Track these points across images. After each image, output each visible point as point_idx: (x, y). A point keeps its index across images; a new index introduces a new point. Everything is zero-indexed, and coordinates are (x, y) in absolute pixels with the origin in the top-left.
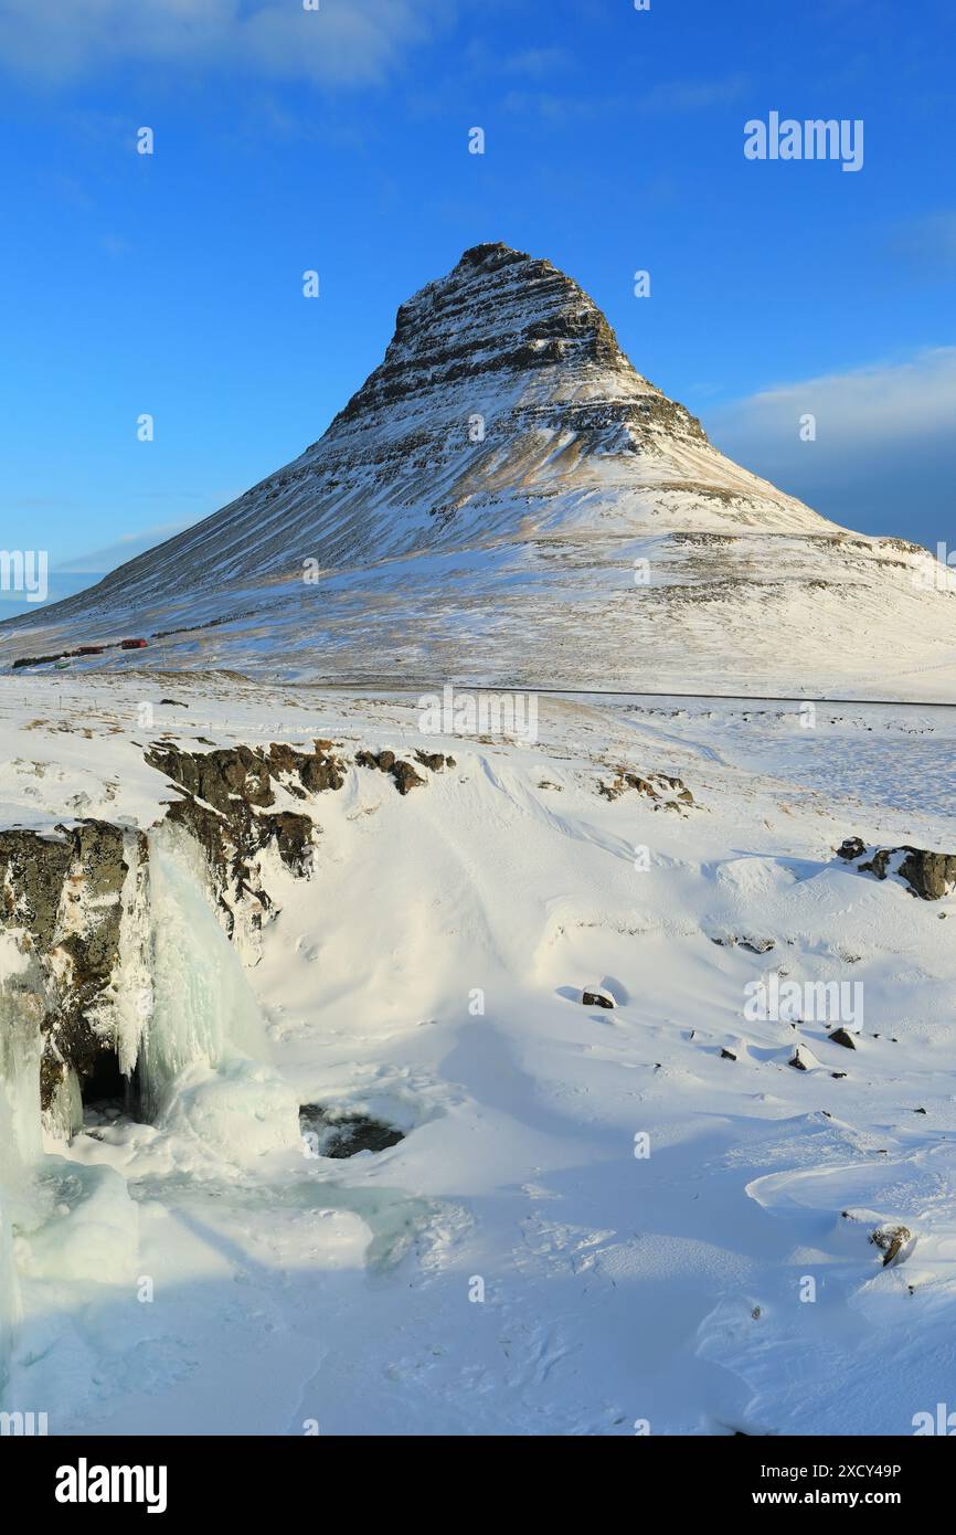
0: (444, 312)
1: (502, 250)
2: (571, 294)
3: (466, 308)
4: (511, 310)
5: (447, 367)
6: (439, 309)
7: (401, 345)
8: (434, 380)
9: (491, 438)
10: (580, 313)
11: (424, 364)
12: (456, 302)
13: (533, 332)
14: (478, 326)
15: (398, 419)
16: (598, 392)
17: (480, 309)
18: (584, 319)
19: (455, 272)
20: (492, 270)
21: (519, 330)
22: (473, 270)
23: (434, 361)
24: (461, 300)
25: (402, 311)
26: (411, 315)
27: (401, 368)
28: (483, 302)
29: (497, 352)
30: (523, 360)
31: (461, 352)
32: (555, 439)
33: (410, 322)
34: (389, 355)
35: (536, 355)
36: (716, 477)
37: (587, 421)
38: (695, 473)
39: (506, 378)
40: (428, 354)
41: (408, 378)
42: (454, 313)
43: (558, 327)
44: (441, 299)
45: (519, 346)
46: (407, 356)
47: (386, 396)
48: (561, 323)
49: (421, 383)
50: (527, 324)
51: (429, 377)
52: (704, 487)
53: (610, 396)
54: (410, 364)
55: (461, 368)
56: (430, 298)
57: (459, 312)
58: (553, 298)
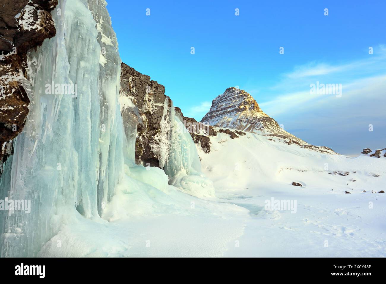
0: (222, 101)
1: (234, 89)
2: (249, 97)
3: (227, 100)
4: (236, 100)
5: (223, 112)
6: (221, 100)
7: (213, 108)
8: (220, 114)
9: (232, 126)
10: (251, 100)
11: (218, 111)
12: (224, 99)
13: (241, 104)
14: (229, 103)
15: (212, 122)
16: (255, 116)
17: (229, 100)
18: (252, 101)
19: (224, 93)
20: (232, 92)
21: (238, 104)
22: (228, 93)
23: (220, 110)
24: (226, 98)
25: (213, 101)
26: (215, 102)
27: (213, 112)
28: (230, 99)
29: (233, 108)
30: (239, 110)
31: (225, 108)
32: (246, 126)
33: (215, 103)
34: (211, 109)
35: (241, 109)
36: (282, 133)
37: (253, 122)
38: (277, 133)
39: (235, 113)
40: (219, 109)
41: (214, 114)
42: (224, 101)
43: (246, 103)
44: (221, 98)
45: (238, 107)
46: (214, 109)
47: (210, 117)
48: (247, 102)
49: (217, 115)
50: (239, 103)
51: (219, 114)
52: (279, 135)
53: (258, 117)
54: (215, 111)
55: (226, 112)
56: (219, 98)
57: (225, 101)
58: (245, 98)
